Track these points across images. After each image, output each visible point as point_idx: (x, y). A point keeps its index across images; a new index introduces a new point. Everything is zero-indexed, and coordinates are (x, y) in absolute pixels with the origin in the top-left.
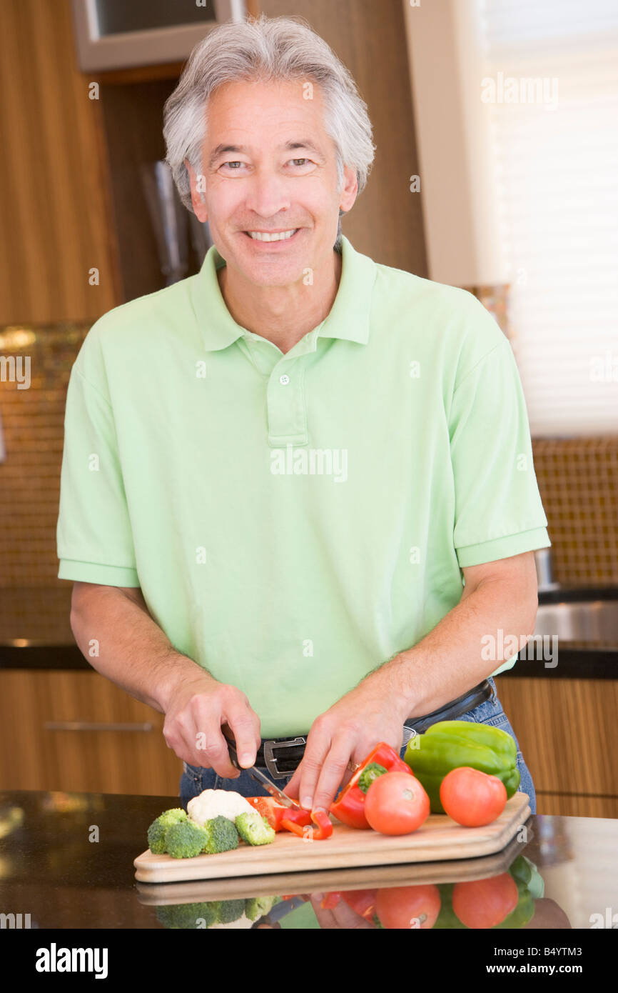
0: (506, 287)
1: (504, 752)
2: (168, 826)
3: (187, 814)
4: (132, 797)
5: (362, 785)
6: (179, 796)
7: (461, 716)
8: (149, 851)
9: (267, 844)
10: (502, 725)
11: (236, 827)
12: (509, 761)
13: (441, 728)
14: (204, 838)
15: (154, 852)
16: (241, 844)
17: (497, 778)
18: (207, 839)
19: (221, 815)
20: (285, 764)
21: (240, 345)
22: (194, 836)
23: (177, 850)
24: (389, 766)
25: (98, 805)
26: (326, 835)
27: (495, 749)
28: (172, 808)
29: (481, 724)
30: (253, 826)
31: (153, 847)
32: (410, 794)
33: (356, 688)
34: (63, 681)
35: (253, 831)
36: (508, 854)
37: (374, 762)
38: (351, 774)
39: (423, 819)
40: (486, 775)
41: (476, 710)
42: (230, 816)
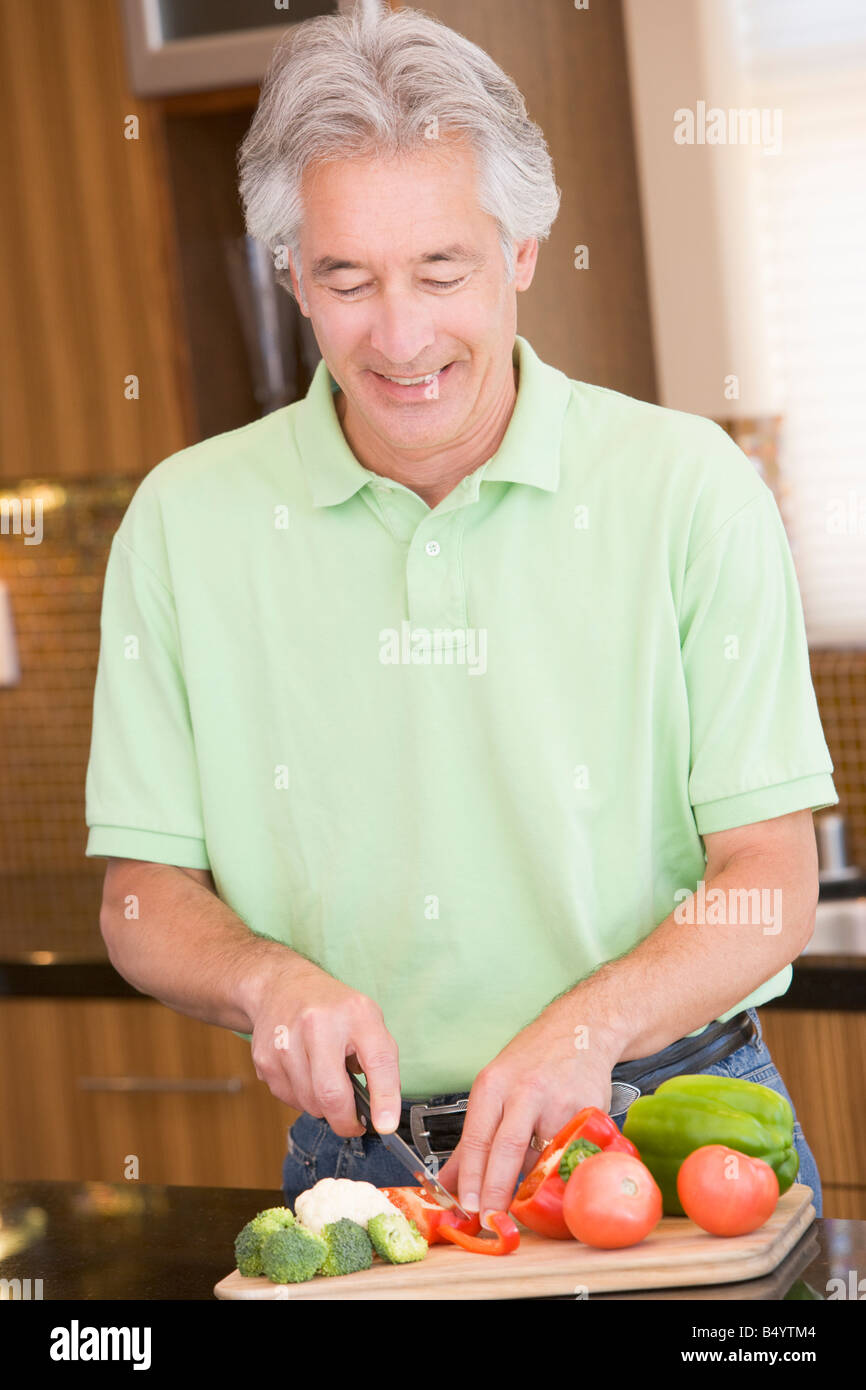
0: (777, 420)
1: (774, 1122)
2: (266, 1234)
3: (295, 1215)
4: (212, 1190)
5: (565, 1173)
6: (281, 1188)
7: (707, 1067)
8: (237, 1271)
9: (415, 1261)
10: (770, 1082)
11: (369, 1236)
12: (782, 1136)
13: (678, 1086)
14: (320, 1252)
15: (244, 1273)
16: (376, 1261)
17: (764, 1162)
18: (325, 1254)
19: (346, 1217)
20: (444, 1140)
21: (365, 497)
22: (306, 1250)
23: (280, 1270)
24: (604, 1143)
25: (160, 1205)
26: (509, 1247)
27: (760, 1118)
28: (272, 1207)
29: (739, 1080)
30: (395, 1234)
31: (244, 1265)
32: (632, 1185)
33: (537, 1020)
34: (105, 1016)
35: (394, 1242)
36: (781, 1278)
37: (581, 1139)
38: (536, 1154)
39: (651, 1224)
40: (747, 1157)
41: (731, 1059)
42: (360, 1219)
